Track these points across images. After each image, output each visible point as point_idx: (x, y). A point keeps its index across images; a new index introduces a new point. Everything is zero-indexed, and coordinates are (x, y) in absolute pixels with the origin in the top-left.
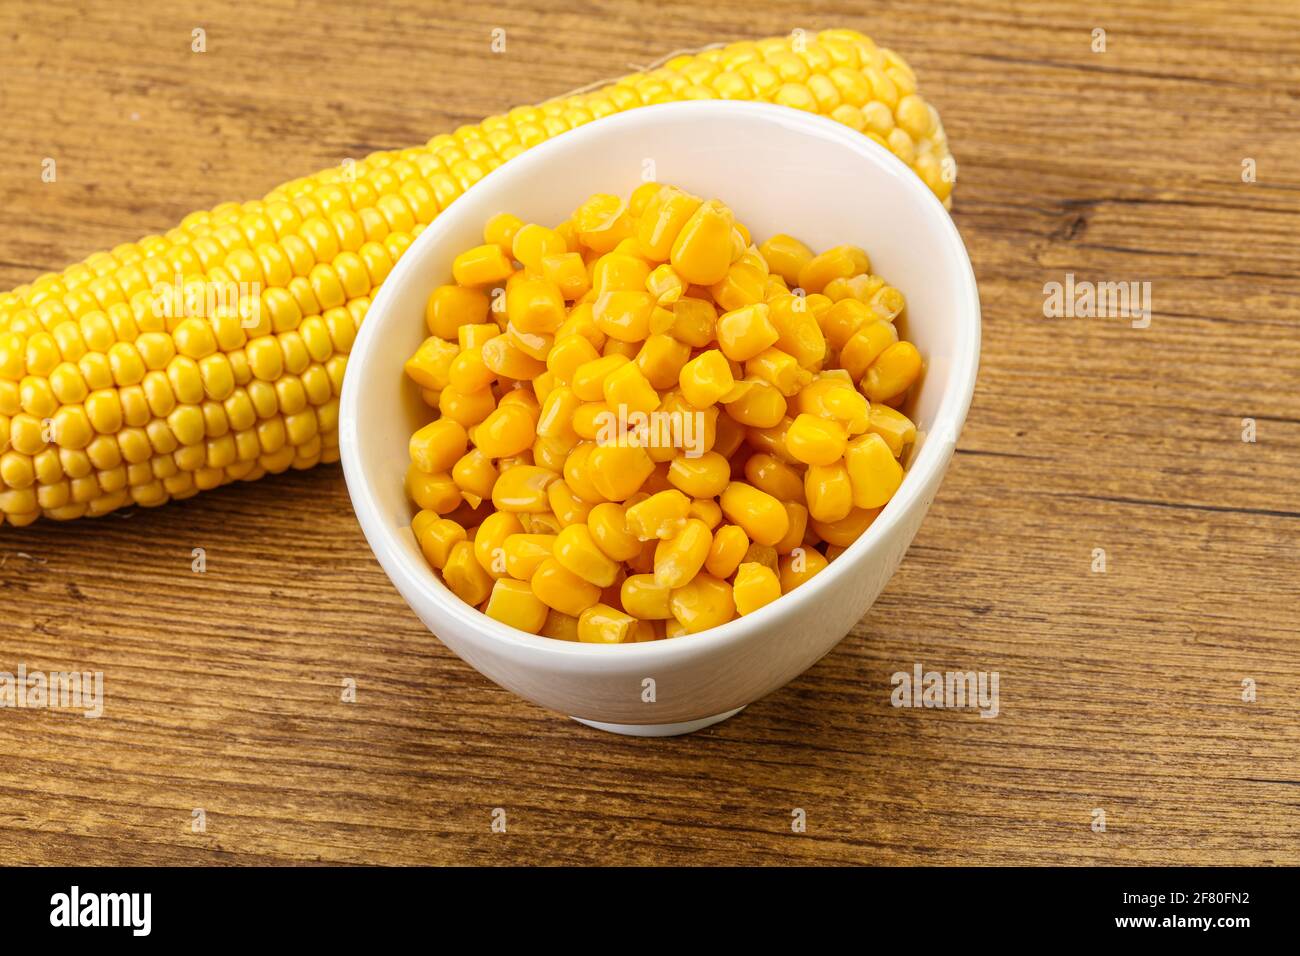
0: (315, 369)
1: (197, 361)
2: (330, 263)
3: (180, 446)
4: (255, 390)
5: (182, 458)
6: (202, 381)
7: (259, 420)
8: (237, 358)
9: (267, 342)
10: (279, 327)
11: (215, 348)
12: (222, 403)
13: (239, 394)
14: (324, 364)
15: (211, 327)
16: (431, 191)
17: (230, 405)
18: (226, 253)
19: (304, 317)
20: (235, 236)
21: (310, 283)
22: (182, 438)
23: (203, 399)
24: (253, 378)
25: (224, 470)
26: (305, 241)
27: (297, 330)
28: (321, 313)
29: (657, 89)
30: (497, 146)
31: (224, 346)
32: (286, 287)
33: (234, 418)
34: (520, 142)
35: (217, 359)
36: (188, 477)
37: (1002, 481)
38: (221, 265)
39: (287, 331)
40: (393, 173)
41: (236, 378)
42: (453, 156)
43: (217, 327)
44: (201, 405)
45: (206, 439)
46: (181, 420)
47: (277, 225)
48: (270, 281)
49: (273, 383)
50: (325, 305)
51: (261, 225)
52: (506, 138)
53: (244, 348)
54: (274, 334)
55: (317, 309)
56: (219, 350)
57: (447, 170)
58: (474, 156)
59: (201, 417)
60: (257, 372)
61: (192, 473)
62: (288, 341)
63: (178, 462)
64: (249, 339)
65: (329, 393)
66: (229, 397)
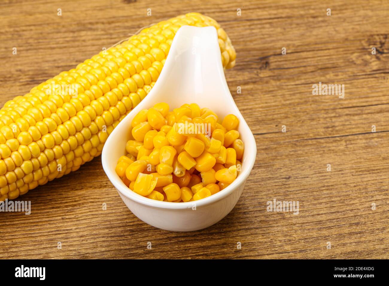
0: (64, 142)
1: (27, 145)
2: (62, 107)
3: (25, 175)
4: (46, 152)
5: (26, 179)
6: (30, 151)
7: (49, 162)
8: (40, 142)
9: (48, 136)
10: (51, 130)
11: (32, 140)
12: (37, 158)
13: (42, 154)
14: (66, 140)
15: (29, 133)
16: (87, 80)
17: (40, 158)
18: (27, 110)
19: (58, 125)
20: (28, 104)
21: (57, 114)
22: (26, 172)
23: (32, 158)
24: (46, 148)
25: (38, 181)
26: (52, 101)
27: (56, 130)
28: (62, 123)
29: (145, 38)
30: (101, 63)
31: (35, 139)
32: (50, 117)
33: (42, 163)
34: (108, 61)
35: (33, 144)
36: (26, 185)
37: (277, 140)
38: (27, 114)
39: (53, 131)
40: (72, 77)
41: (41, 148)
42: (89, 68)
43: (31, 133)
44: (30, 160)
45: (33, 171)
46: (26, 166)
47: (41, 98)
48: (45, 116)
49: (52, 149)
50: (63, 121)
51: (35, 99)
52: (103, 60)
53: (41, 139)
54: (49, 133)
55: (61, 122)
56: (33, 141)
57: (89, 73)
58: (95, 67)
59: (31, 164)
60: (47, 146)
61: (28, 184)
62: (54, 133)
63: (25, 181)
64: (42, 136)
65: (69, 149)
66: (39, 156)
